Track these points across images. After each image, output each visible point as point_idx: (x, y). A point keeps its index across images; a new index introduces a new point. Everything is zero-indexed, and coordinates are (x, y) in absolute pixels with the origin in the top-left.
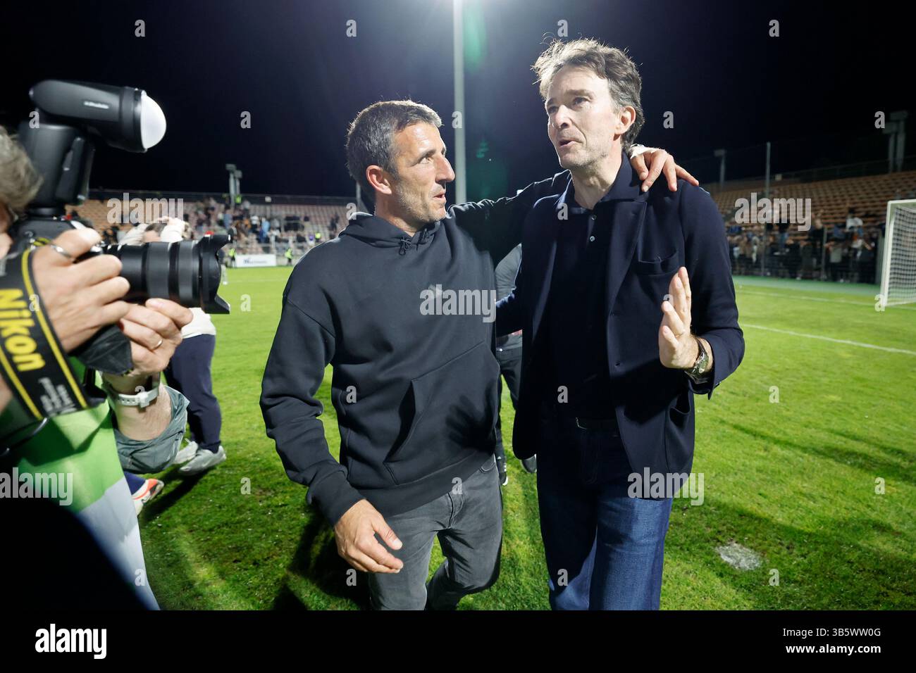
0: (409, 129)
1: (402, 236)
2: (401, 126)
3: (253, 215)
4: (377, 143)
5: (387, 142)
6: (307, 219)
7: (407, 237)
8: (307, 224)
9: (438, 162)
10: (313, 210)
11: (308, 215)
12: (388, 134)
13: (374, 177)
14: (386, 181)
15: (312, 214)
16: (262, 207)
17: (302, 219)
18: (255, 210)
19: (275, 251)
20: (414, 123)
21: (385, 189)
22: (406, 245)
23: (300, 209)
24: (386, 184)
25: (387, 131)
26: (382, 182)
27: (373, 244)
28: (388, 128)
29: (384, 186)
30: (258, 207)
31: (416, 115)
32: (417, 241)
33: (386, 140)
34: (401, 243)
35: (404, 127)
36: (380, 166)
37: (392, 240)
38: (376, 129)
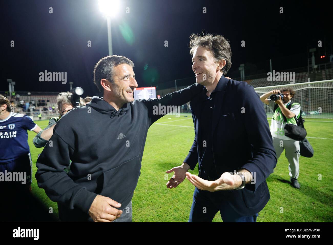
0: (120, 66)
1: (113, 110)
2: (117, 64)
3: (21, 100)
4: (106, 70)
5: (110, 70)
6: (48, 101)
7: (115, 110)
8: (48, 103)
9: (131, 79)
10: (51, 98)
11: (49, 99)
12: (111, 67)
13: (104, 84)
14: (109, 86)
15: (51, 99)
16: (26, 97)
17: (46, 101)
18: (22, 98)
19: (33, 115)
20: (122, 63)
21: (108, 89)
22: (114, 114)
23: (45, 97)
24: (109, 87)
25: (111, 65)
26: (107, 86)
27: (100, 112)
28: (111, 64)
29: (108, 87)
30: (24, 97)
31: (123, 60)
32: (119, 112)
33: (110, 69)
34: (112, 113)
35: (118, 64)
36: (107, 79)
37: (108, 111)
38: (106, 65)
